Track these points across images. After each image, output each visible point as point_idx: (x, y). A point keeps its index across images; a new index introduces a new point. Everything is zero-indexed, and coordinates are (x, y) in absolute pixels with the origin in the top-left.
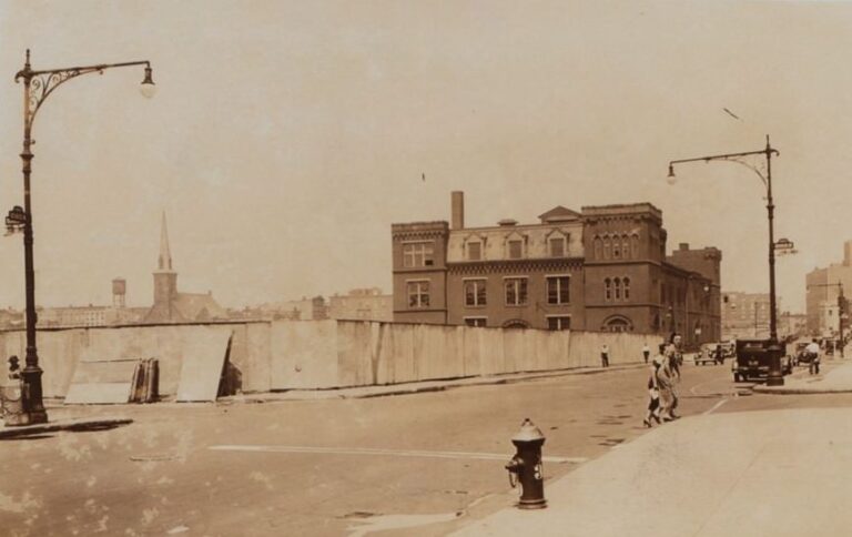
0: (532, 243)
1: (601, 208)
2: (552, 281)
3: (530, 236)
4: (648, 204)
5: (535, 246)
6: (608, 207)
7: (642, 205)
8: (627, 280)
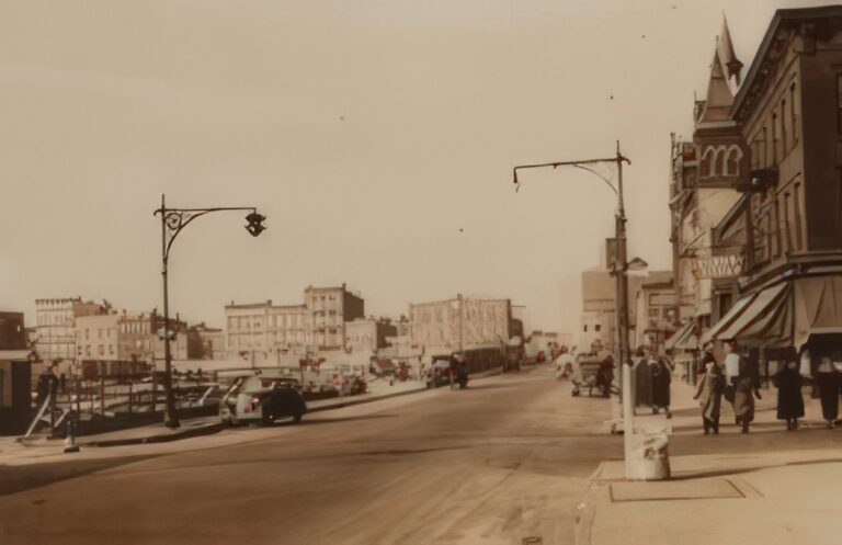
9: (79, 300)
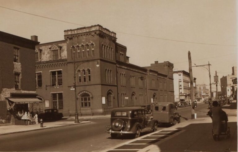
0: (44, 54)
1: (74, 30)
2: (53, 73)
3: (43, 50)
4: (98, 25)
5: (45, 55)
6: (78, 29)
7: (95, 26)
8: (89, 70)
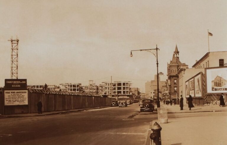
9: (55, 85)
